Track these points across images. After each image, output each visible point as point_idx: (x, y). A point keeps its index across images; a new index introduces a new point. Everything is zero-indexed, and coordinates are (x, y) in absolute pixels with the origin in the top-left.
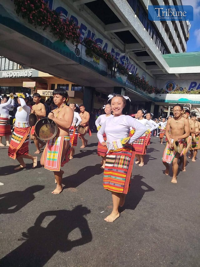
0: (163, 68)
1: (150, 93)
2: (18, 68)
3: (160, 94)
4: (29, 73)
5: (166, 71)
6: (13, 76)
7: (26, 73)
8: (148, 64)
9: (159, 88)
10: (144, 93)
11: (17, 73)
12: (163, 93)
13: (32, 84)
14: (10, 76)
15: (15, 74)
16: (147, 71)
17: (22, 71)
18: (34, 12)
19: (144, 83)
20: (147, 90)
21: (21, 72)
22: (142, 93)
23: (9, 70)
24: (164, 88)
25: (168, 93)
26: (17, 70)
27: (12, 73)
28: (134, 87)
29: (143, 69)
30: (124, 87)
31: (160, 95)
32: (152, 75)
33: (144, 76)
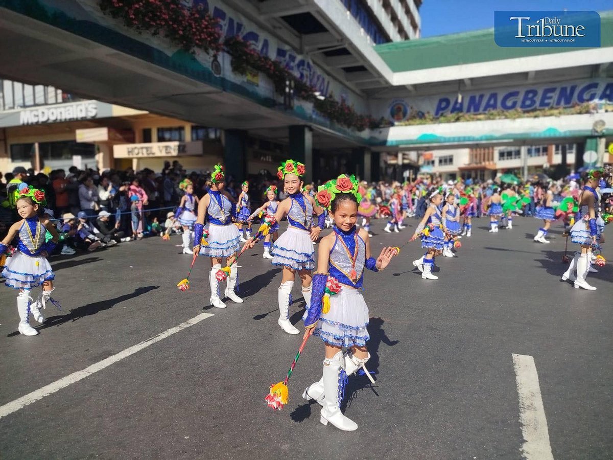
0: (380, 76)
1: (361, 129)
2: (60, 100)
3: (381, 130)
4: (90, 109)
5: (387, 82)
6: (48, 119)
7: (81, 110)
8: (348, 70)
9: (376, 117)
10: (349, 131)
11: (59, 110)
12: (384, 127)
13: (100, 135)
15: (53, 113)
16: (348, 83)
17: (72, 106)
18: (137, 6)
19: (346, 111)
20: (355, 125)
21: (67, 108)
22: (344, 132)
23: (36, 105)
24: (387, 115)
25: (393, 125)
26: (57, 103)
27: (46, 111)
28: (328, 122)
29: (341, 83)
30: (310, 124)
31: (380, 132)
32: (357, 91)
33: (344, 95)
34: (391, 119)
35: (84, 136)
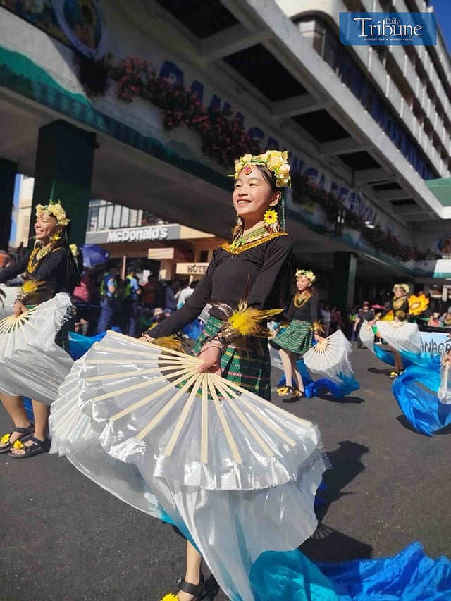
0: (429, 209)
1: (405, 259)
2: (140, 224)
3: (427, 261)
4: (162, 232)
5: (436, 215)
6: (129, 239)
7: (155, 233)
8: (396, 203)
9: (422, 248)
10: (393, 260)
11: (138, 232)
12: (430, 259)
13: (168, 253)
14: (124, 239)
15: (133, 235)
16: (394, 216)
17: (148, 229)
19: (393, 241)
20: (400, 256)
21: (145, 231)
22: (389, 261)
23: (120, 228)
24: (434, 248)
25: (440, 258)
26: (137, 226)
27: (128, 232)
28: (373, 251)
29: (388, 214)
30: (354, 251)
31: (426, 264)
32: (404, 224)
33: (390, 227)
34: (438, 252)
35: (154, 254)
